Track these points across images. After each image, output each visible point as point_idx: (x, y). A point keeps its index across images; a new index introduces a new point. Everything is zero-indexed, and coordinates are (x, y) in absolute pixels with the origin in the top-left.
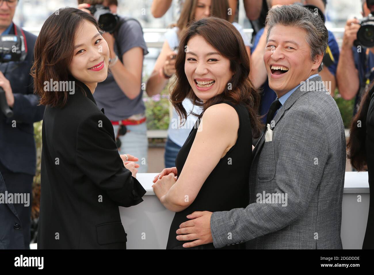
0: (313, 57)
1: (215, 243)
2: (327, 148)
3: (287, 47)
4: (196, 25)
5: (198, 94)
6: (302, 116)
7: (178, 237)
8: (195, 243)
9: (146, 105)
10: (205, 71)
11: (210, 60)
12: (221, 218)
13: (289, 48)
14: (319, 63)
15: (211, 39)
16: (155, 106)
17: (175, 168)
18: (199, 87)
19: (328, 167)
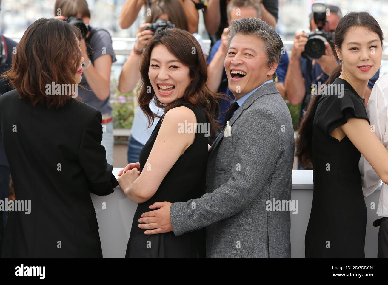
0: (269, 64)
1: (175, 231)
2: (280, 143)
3: (246, 54)
4: (160, 35)
5: (161, 99)
6: (260, 114)
7: (140, 226)
8: (156, 231)
9: (112, 106)
10: (167, 77)
11: (172, 67)
12: (179, 208)
13: (248, 55)
14: (274, 70)
15: (172, 49)
16: (121, 108)
17: (139, 163)
18: (161, 93)
19: (280, 161)
